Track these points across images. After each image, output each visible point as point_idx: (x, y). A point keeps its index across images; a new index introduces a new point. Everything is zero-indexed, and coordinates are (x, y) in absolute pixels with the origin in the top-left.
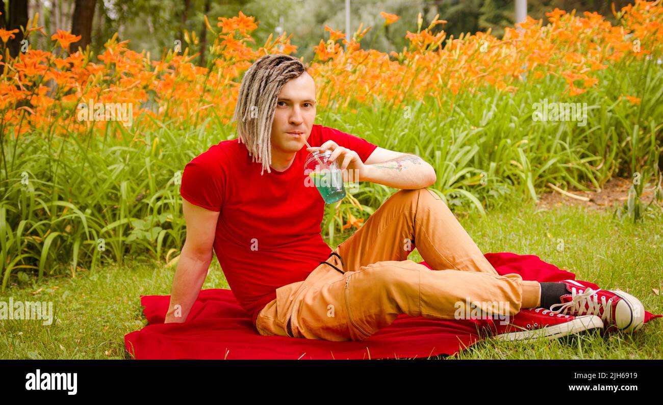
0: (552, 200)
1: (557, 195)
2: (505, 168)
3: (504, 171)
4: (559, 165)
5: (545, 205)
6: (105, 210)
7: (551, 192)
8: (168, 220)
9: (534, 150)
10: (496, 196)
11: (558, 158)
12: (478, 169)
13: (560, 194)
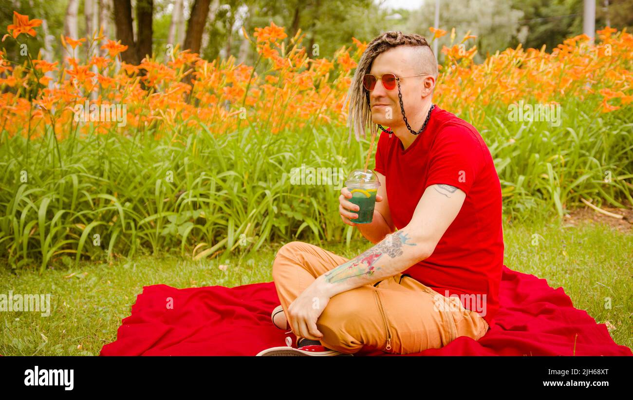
0: (583, 215)
1: (590, 211)
2: (537, 182)
3: (536, 185)
4: (593, 181)
5: (575, 220)
6: (147, 203)
7: (584, 207)
8: (201, 216)
9: (569, 165)
10: (522, 210)
11: (592, 174)
12: (509, 181)
13: (594, 210)
